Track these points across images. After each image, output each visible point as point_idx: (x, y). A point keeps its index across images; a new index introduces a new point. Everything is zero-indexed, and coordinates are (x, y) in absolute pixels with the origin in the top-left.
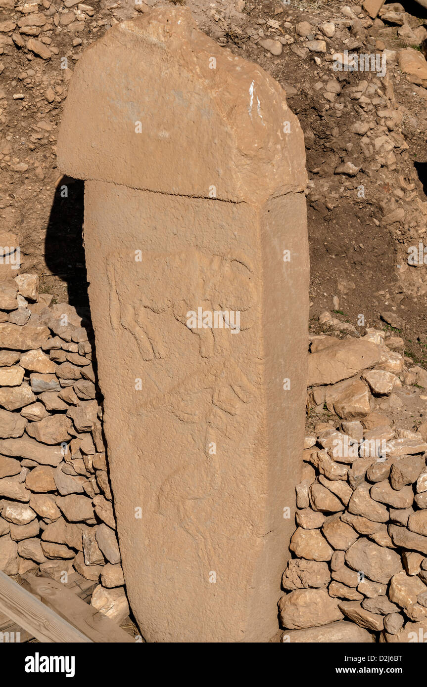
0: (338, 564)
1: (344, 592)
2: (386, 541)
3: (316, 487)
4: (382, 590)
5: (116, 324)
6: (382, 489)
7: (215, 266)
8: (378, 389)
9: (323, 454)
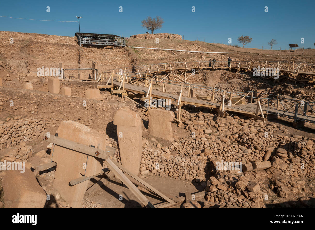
0: (146, 164)
1: (147, 166)
2: (151, 161)
3: (143, 155)
4: (151, 166)
5: (121, 140)
6: (151, 155)
7: (133, 133)
8: (147, 144)
9: (144, 152)
